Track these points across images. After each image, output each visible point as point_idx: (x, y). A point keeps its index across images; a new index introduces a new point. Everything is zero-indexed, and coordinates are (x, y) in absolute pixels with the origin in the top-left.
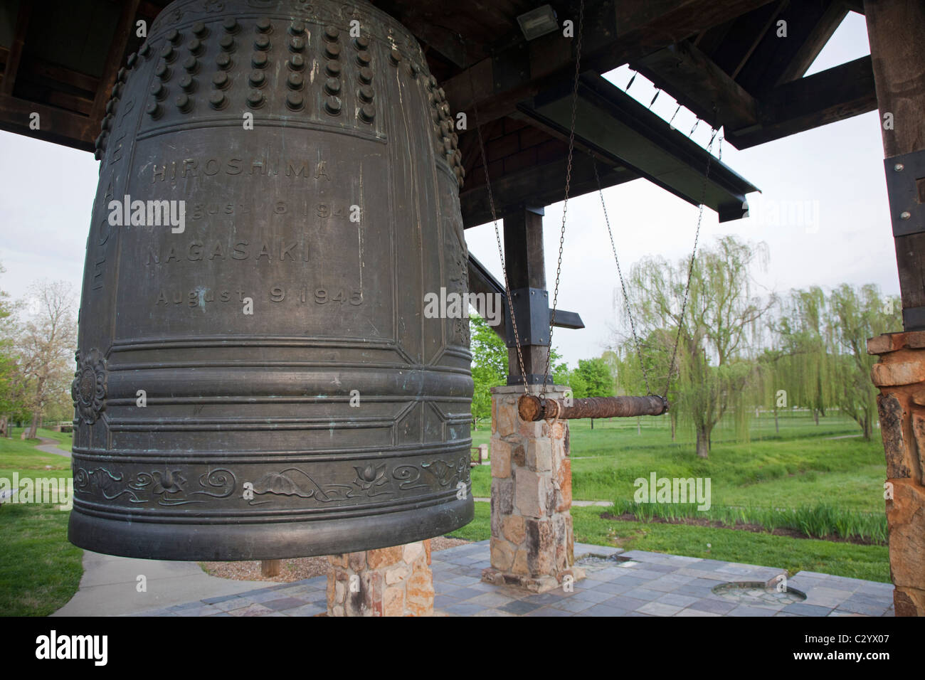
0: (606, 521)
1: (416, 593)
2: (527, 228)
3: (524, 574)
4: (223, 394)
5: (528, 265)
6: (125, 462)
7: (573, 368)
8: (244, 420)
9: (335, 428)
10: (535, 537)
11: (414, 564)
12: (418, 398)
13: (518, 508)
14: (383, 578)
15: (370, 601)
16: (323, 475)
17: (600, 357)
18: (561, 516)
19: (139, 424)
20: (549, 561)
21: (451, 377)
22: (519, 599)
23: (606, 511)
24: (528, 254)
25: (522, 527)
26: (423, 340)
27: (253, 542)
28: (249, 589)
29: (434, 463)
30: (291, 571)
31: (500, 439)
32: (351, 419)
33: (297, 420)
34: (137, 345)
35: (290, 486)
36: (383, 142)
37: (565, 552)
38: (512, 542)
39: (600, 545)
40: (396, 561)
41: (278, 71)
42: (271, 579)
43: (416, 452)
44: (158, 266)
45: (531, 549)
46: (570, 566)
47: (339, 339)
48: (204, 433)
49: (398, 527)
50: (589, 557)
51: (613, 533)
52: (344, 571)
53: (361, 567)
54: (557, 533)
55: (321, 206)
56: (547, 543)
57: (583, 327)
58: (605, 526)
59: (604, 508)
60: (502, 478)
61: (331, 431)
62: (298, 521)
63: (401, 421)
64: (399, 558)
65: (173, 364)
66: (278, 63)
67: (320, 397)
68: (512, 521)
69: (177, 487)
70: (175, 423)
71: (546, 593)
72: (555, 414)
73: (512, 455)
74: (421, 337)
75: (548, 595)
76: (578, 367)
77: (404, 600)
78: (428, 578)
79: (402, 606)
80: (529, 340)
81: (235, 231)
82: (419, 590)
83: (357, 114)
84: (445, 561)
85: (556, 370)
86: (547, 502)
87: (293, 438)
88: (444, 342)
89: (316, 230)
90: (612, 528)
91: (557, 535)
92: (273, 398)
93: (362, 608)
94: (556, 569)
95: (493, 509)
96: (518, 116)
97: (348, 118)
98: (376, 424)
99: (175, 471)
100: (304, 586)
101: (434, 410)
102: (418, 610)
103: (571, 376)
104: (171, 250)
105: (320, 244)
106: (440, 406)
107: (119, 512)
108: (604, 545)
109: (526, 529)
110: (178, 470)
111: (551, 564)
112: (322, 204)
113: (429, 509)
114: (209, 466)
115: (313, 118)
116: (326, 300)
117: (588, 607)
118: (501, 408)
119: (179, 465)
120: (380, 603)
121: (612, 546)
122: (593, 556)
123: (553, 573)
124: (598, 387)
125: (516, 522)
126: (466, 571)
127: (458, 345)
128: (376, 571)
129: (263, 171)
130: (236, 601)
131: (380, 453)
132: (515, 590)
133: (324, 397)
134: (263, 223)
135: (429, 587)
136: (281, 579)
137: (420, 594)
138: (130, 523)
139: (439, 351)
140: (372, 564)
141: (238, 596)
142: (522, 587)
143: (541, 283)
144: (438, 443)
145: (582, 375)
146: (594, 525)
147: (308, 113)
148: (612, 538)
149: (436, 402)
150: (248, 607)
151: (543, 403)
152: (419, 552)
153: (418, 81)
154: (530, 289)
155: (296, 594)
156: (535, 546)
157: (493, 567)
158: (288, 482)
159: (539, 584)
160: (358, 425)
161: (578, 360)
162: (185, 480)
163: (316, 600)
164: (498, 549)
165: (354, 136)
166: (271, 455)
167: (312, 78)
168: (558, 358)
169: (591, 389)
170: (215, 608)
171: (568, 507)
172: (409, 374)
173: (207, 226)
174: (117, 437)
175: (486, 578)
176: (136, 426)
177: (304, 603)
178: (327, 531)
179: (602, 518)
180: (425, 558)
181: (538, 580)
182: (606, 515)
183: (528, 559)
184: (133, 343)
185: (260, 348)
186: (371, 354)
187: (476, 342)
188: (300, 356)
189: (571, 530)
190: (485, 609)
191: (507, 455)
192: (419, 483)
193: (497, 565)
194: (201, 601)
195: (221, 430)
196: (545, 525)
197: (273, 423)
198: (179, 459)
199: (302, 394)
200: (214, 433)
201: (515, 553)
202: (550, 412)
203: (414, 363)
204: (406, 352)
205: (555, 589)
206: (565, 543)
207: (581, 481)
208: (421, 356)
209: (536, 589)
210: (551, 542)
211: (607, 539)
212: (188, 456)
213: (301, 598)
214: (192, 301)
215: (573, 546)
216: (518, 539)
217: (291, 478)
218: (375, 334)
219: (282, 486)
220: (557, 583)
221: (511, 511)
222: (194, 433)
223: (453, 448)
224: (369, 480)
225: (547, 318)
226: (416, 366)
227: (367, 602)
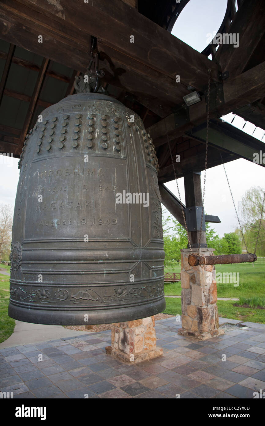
0: (236, 307)
1: (148, 339)
2: (194, 181)
3: (196, 331)
4: (63, 260)
5: (195, 196)
6: (28, 286)
7: (222, 237)
8: (71, 270)
9: (106, 273)
10: (201, 315)
11: (147, 326)
12: (139, 261)
13: (193, 302)
14: (134, 332)
15: (128, 341)
16: (101, 292)
17: (234, 232)
18: (212, 306)
19: (33, 271)
20: (207, 326)
21: (154, 251)
22: (194, 343)
23: (236, 303)
24: (195, 192)
25: (195, 310)
26: (141, 237)
27: (75, 318)
28: (80, 335)
29: (146, 287)
30: (98, 327)
31: (185, 272)
32: (112, 270)
33: (91, 270)
34: (33, 241)
35: (89, 296)
36: (124, 159)
37: (215, 322)
38: (191, 317)
39: (232, 319)
40: (140, 325)
41: (83, 134)
42: (89, 330)
43: (139, 282)
44: (40, 211)
45: (199, 321)
46: (217, 328)
47: (107, 238)
48: (57, 275)
49: (132, 313)
50: (227, 324)
51: (239, 313)
52: (118, 328)
53: (125, 327)
54: (211, 313)
55: (100, 186)
56: (206, 318)
57: (220, 222)
58: (235, 310)
59: (235, 301)
60: (186, 289)
61: (105, 274)
62: (92, 310)
63: (133, 270)
64: (141, 324)
65: (45, 248)
66: (83, 131)
67: (100, 261)
68: (190, 308)
69: (47, 296)
70: (46, 271)
71: (206, 340)
72: (204, 263)
73: (190, 279)
74: (140, 236)
75: (207, 342)
76: (224, 237)
77: (143, 341)
78: (153, 332)
79: (142, 344)
80: (196, 229)
81: (68, 197)
82: (150, 337)
83: (114, 149)
84: (162, 324)
85: (214, 238)
86: (206, 300)
87: (90, 277)
88: (150, 237)
89: (98, 196)
90: (238, 310)
91: (211, 314)
92: (82, 262)
93: (125, 344)
94: (210, 329)
95: (182, 302)
96: (186, 136)
97: (110, 151)
98: (122, 271)
99: (46, 290)
100: (103, 334)
101: (147, 265)
102: (149, 346)
103: (221, 241)
104: (44, 205)
105: (100, 201)
106: (149, 264)
107: (26, 305)
108: (234, 319)
109: (197, 311)
110: (47, 289)
111: (208, 327)
112: (100, 185)
113: (145, 306)
114: (58, 288)
115: (97, 152)
116: (102, 223)
117: (225, 347)
118: (185, 258)
119: (47, 287)
120: (133, 342)
121: (238, 320)
122: (228, 324)
123: (209, 331)
124: (233, 245)
125: (192, 308)
126: (171, 329)
127: (157, 238)
128: (131, 329)
129: (78, 173)
130: (74, 339)
131: (124, 283)
132: (192, 338)
133: (102, 261)
134: (78, 194)
135: (154, 336)
136: (94, 331)
137: (150, 339)
138: (30, 309)
139: (148, 241)
140: (129, 326)
141: (76, 337)
142: (195, 337)
143: (201, 204)
144: (148, 279)
145: (226, 240)
146: (230, 309)
147: (95, 150)
148: (238, 315)
149: (147, 262)
150: (80, 342)
151: (198, 258)
152: (149, 321)
153: (138, 133)
154: (196, 207)
155: (99, 337)
156: (201, 319)
157: (183, 328)
158: (88, 295)
159: (203, 336)
160: (115, 272)
161: (224, 234)
162: (49, 293)
163: (107, 340)
164: (185, 320)
165: (113, 158)
166: (82, 284)
167: (96, 136)
168: (214, 233)
169: (230, 246)
170: (66, 342)
171: (215, 302)
172: (136, 251)
173: (57, 196)
174: (25, 276)
175: (180, 333)
176: (32, 272)
177: (102, 341)
178: (103, 314)
179: (234, 306)
180: (152, 323)
181: (202, 334)
182: (236, 305)
183: (198, 325)
184: (31, 240)
185: (78, 242)
186: (121, 244)
187: (178, 227)
188: (93, 245)
189: (217, 312)
190: (178, 347)
191: (188, 279)
192: (141, 295)
193: (185, 327)
194: (61, 339)
195: (63, 274)
196: (205, 310)
197: (82, 271)
198: (47, 285)
199: (93, 260)
200: (60, 275)
201: (192, 322)
202: (202, 262)
203: (138, 247)
204: (134, 243)
205: (210, 339)
206: (214, 318)
207: (226, 288)
208: (141, 244)
209: (202, 338)
210: (208, 317)
211: (236, 316)
212: (51, 284)
213: (101, 339)
214: (52, 224)
215: (218, 319)
216: (193, 316)
217: (90, 294)
218: (122, 235)
219: (86, 296)
220: (211, 336)
221: (190, 303)
222: (53, 275)
223: (155, 280)
224: (120, 294)
225: (204, 219)
226: (138, 248)
227: (128, 342)
